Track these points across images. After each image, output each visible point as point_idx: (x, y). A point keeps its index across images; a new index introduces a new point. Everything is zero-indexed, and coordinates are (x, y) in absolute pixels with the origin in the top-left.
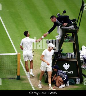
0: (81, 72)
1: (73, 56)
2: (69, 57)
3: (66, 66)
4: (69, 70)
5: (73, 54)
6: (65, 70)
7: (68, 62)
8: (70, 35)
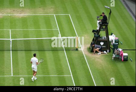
0: (110, 46)
1: (106, 38)
2: (103, 38)
3: (102, 44)
4: (103, 45)
5: (106, 37)
6: (101, 45)
7: (103, 41)
8: (104, 27)
